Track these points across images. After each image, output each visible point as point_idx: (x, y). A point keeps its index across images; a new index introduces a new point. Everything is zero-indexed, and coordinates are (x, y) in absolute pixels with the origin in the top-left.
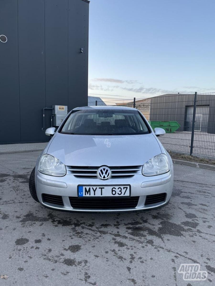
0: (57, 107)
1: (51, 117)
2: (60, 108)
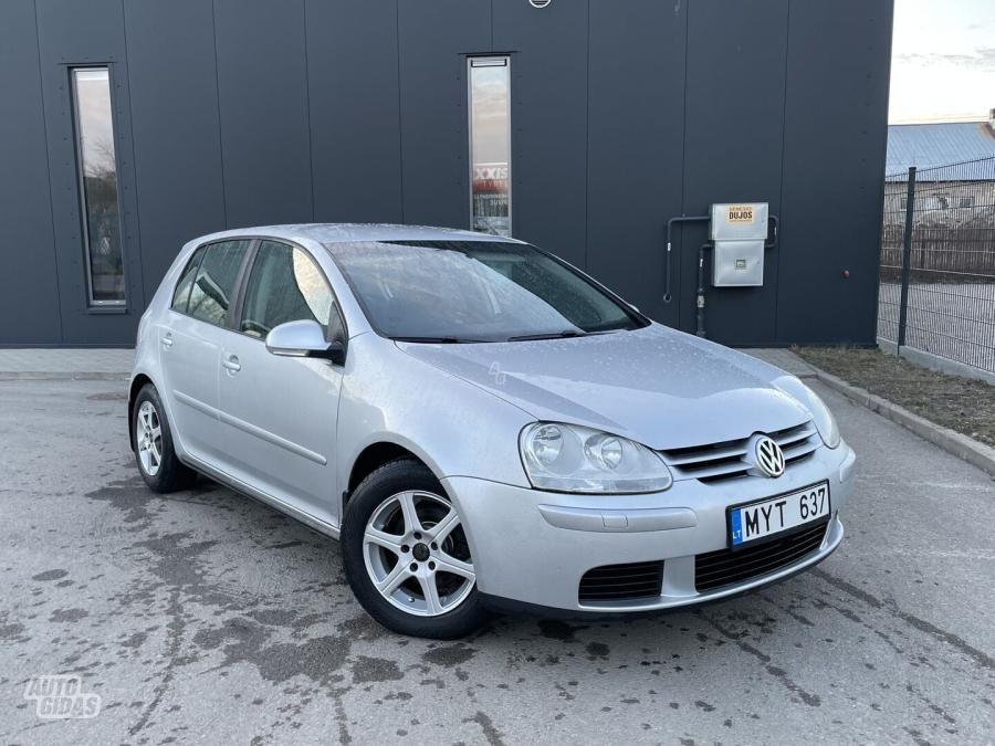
0: (720, 212)
1: (701, 252)
2: (732, 215)
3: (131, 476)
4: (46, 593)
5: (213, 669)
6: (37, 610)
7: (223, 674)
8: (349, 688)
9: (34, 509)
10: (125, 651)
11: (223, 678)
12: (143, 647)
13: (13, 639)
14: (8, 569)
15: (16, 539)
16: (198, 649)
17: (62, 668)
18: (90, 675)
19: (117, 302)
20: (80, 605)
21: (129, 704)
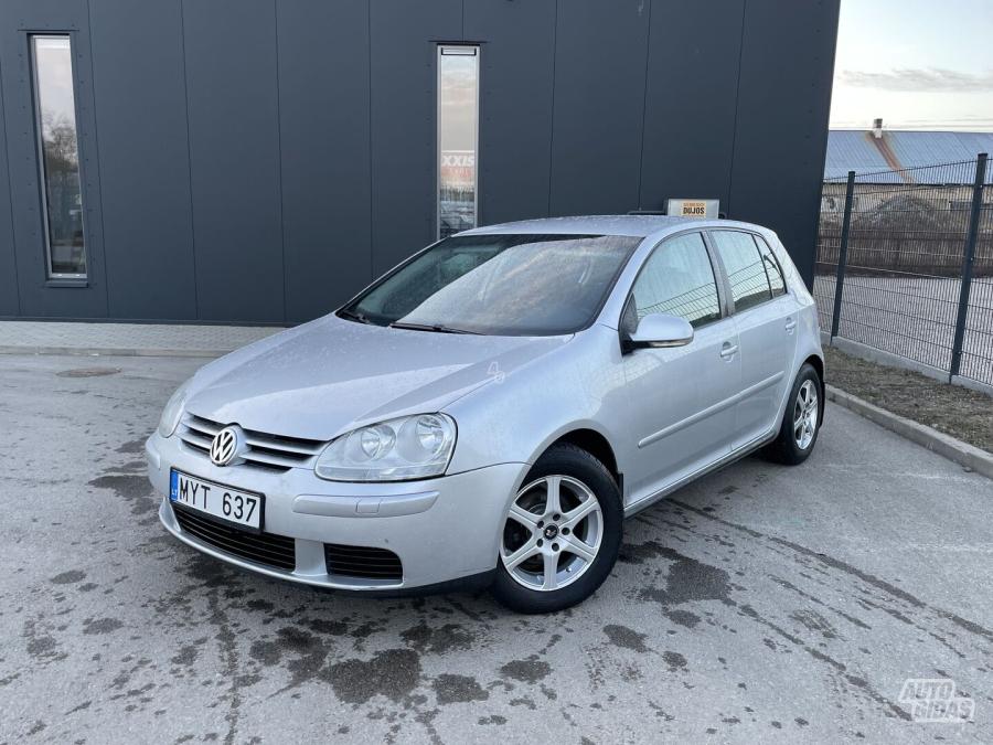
0: (675, 206)
2: (687, 210)
3: (126, 462)
4: (69, 599)
5: (282, 690)
6: (65, 619)
7: (296, 696)
8: (436, 711)
9: (31, 498)
10: (178, 670)
11: (296, 701)
12: (197, 664)
13: (47, 656)
14: (20, 570)
15: (19, 535)
16: (258, 665)
17: (113, 692)
18: (148, 700)
19: (78, 276)
20: (112, 614)
21: (203, 737)
